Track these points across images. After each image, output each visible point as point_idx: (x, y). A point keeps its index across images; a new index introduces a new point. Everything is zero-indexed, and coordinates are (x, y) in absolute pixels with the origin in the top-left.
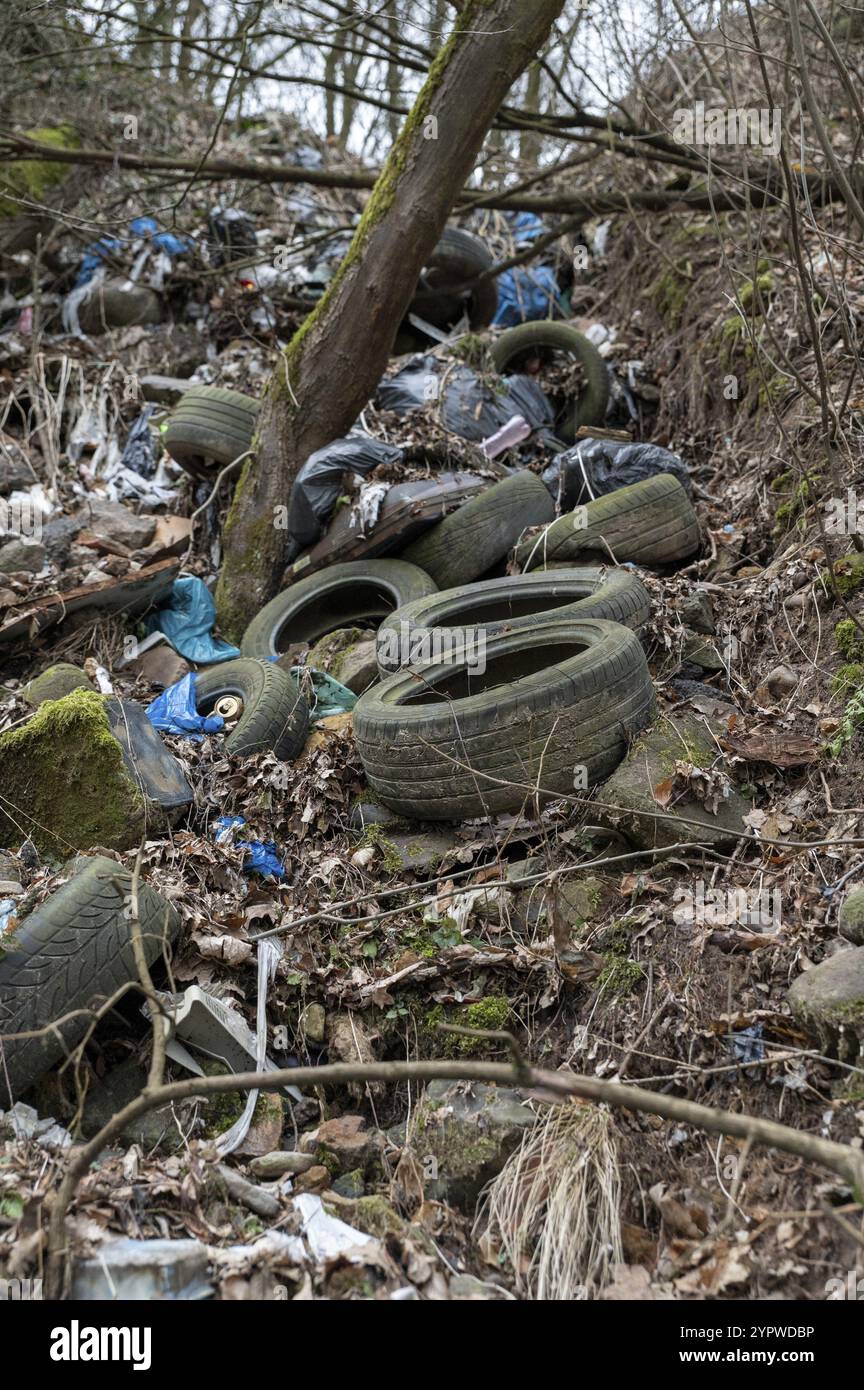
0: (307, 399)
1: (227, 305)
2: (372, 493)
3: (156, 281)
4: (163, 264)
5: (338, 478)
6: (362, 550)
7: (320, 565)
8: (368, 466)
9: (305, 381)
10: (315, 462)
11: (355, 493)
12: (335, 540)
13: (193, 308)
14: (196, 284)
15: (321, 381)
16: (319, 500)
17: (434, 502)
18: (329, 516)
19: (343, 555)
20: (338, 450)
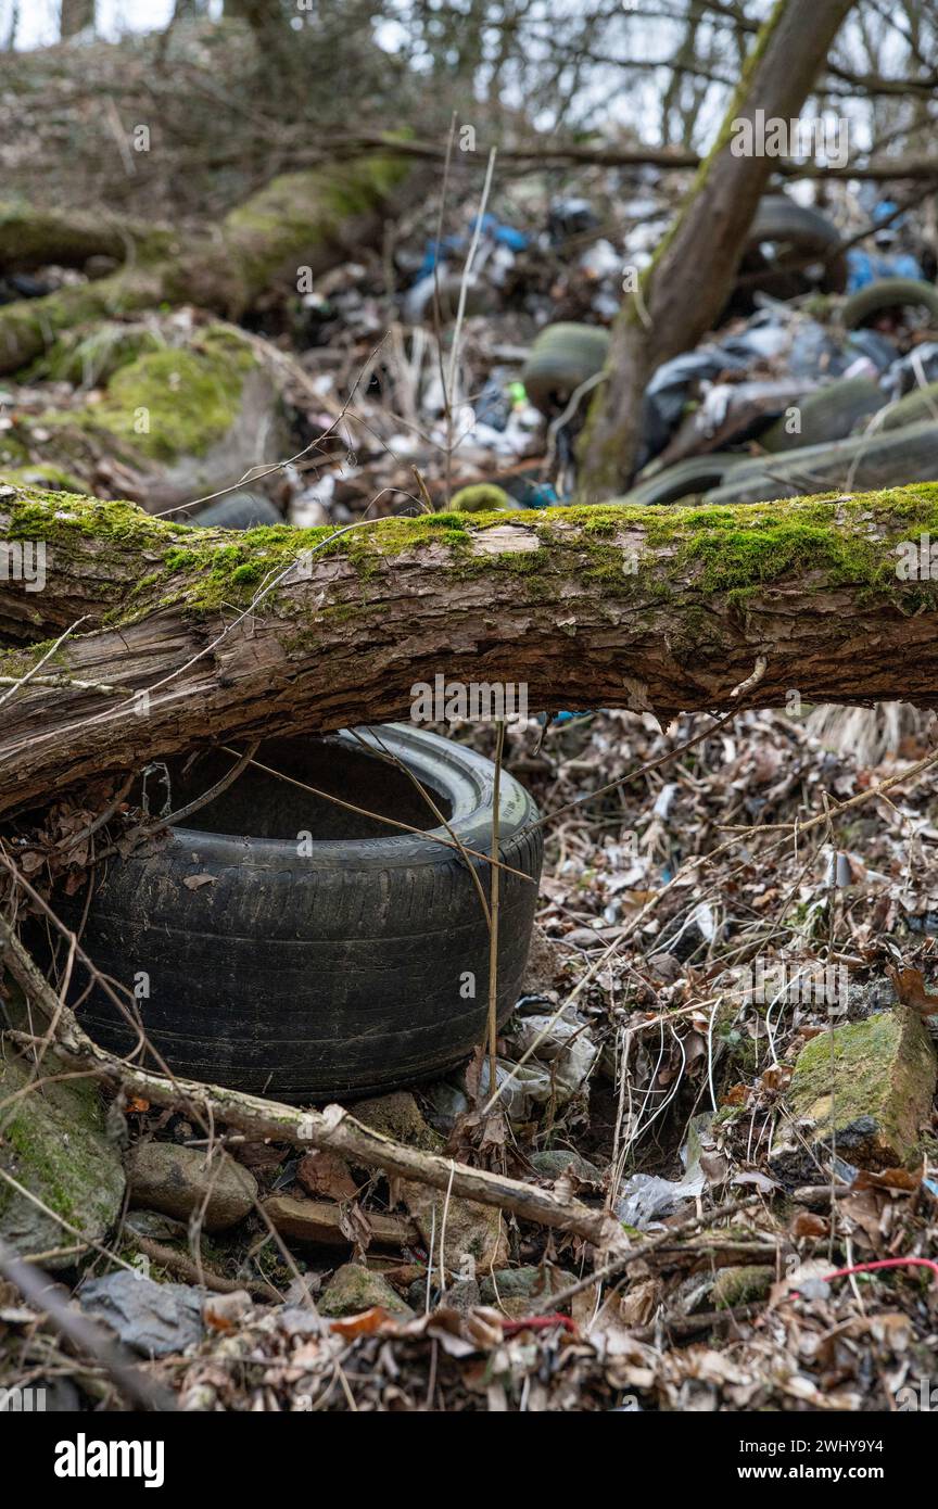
0: (658, 320)
1: (570, 292)
2: (717, 397)
3: (498, 274)
4: (505, 258)
5: (687, 388)
6: (710, 446)
7: (668, 466)
8: (714, 373)
9: (657, 303)
10: (665, 375)
11: (701, 399)
12: (683, 441)
13: (532, 301)
14: (535, 277)
15: (671, 303)
16: (669, 407)
17: (776, 400)
18: (678, 422)
19: (692, 453)
20: (687, 362)
